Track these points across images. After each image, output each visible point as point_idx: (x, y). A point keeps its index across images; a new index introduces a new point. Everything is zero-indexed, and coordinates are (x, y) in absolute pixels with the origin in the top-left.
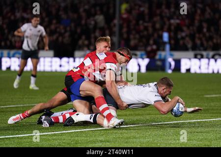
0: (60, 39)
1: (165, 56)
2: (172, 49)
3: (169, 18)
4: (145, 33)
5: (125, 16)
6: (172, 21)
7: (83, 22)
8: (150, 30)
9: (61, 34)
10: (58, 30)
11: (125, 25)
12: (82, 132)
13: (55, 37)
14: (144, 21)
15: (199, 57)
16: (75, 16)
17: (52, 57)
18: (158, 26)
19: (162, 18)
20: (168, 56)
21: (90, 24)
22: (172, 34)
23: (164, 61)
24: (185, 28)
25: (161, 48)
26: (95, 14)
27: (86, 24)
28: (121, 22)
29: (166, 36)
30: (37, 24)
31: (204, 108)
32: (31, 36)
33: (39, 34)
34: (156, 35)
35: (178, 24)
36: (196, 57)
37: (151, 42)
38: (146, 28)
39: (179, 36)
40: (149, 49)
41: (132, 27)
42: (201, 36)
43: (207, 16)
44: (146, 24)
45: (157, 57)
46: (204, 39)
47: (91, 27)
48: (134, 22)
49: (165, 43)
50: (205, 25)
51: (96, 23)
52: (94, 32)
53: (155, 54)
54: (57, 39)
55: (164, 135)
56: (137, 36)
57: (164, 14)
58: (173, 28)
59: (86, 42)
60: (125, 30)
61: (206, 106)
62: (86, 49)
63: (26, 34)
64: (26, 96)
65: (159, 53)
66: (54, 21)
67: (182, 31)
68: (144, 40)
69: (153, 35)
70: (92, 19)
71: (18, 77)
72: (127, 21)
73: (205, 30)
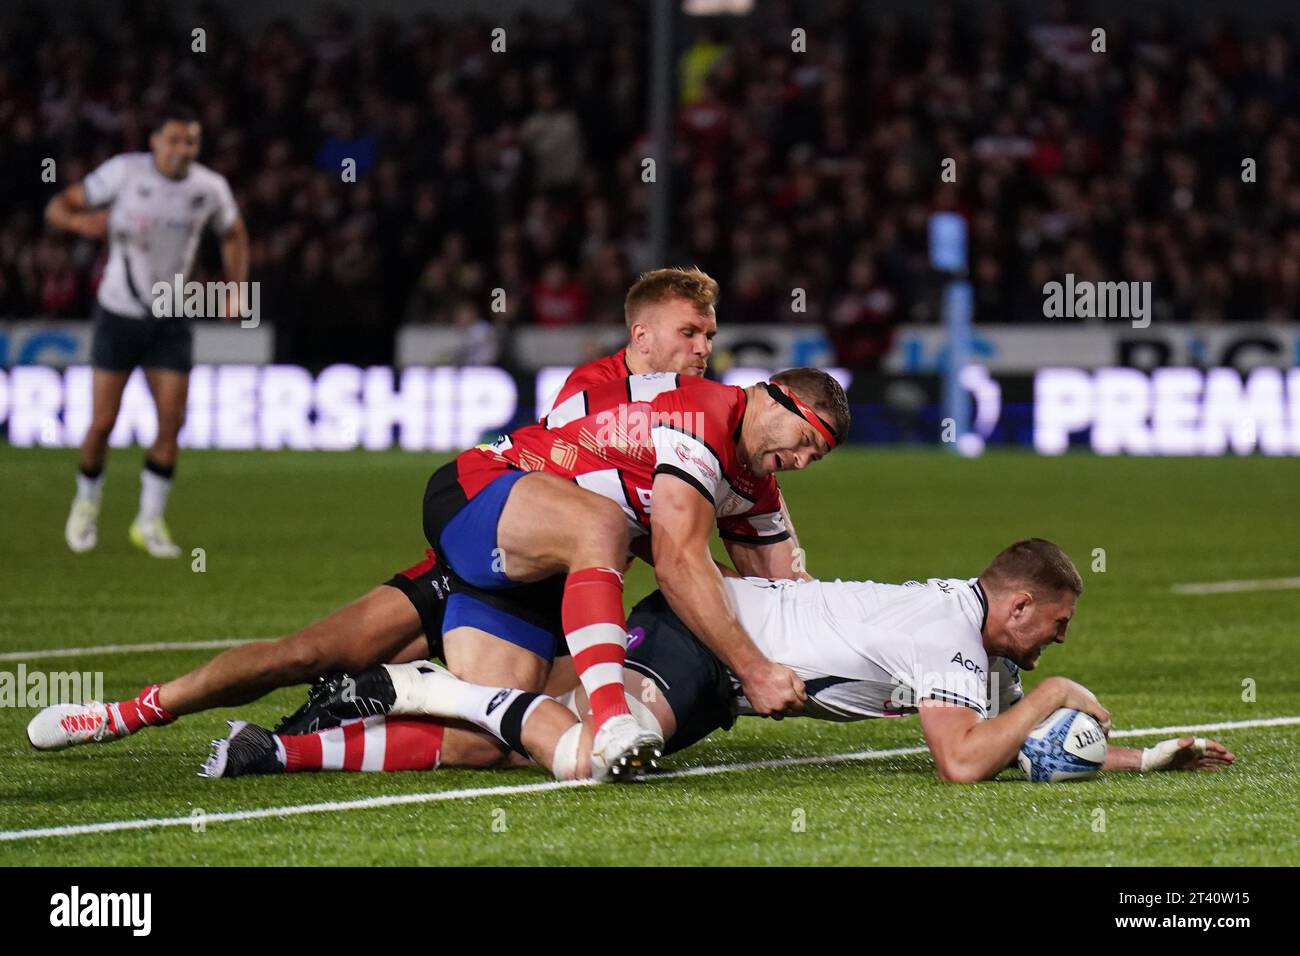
0: (313, 255)
1: (945, 355)
2: (986, 313)
3: (971, 132)
4: (827, 217)
5: (704, 119)
6: (988, 148)
7: (453, 154)
8: (857, 199)
9: (317, 229)
10: (300, 202)
11: (705, 173)
12: (440, 804)
13: (280, 244)
14: (821, 149)
15: (1145, 357)
16: (407, 118)
17: (261, 366)
18: (901, 175)
19: (927, 127)
20: (961, 353)
21: (496, 167)
22: (987, 223)
23: (933, 384)
24: (1063, 190)
25: (921, 309)
26: (526, 108)
27: (470, 168)
28: (682, 154)
29: (948, 237)
30: (186, 161)
31: (1172, 658)
32: (144, 231)
33: (202, 216)
34: (888, 232)
35: (1023, 166)
36: (1125, 358)
37: (862, 272)
38: (831, 192)
39: (1029, 238)
40: (847, 311)
41: (747, 183)
42: (1162, 232)
43: (1196, 115)
44: (830, 167)
45: (897, 361)
46: (1174, 253)
47: (501, 182)
48: (757, 155)
49: (942, 279)
50: (1182, 169)
51: (530, 162)
52: (520, 214)
53: (884, 345)
54: (295, 253)
55: (931, 820)
56: (778, 238)
57: (936, 107)
58: (990, 186)
59: (470, 276)
60: (704, 200)
61: (1180, 650)
62: (465, 314)
63: (119, 219)
64: (103, 598)
65: (906, 336)
66: (278, 152)
67: (1047, 205)
68: (818, 261)
69: (868, 230)
70: (504, 134)
71: (84, 486)
72: (719, 147)
73: (1183, 199)
